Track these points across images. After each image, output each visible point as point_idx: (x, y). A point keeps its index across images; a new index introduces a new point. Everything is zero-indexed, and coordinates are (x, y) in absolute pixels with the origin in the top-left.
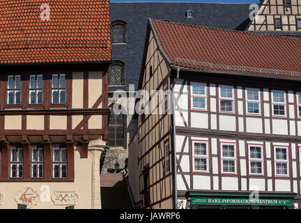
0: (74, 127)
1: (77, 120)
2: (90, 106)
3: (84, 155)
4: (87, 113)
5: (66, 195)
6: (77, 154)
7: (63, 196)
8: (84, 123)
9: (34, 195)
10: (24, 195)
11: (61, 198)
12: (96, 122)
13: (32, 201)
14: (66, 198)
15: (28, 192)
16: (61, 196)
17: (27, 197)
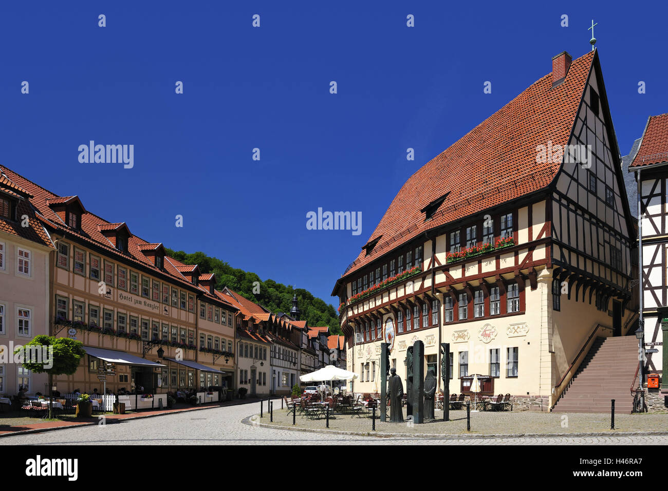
0: (520, 262)
1: (522, 256)
3: (534, 287)
4: (531, 246)
5: (518, 327)
6: (528, 289)
7: (516, 328)
8: (529, 257)
9: (493, 330)
10: (485, 331)
11: (514, 331)
12: (540, 254)
13: (491, 336)
14: (518, 331)
15: (488, 329)
16: (514, 328)
17: (487, 332)
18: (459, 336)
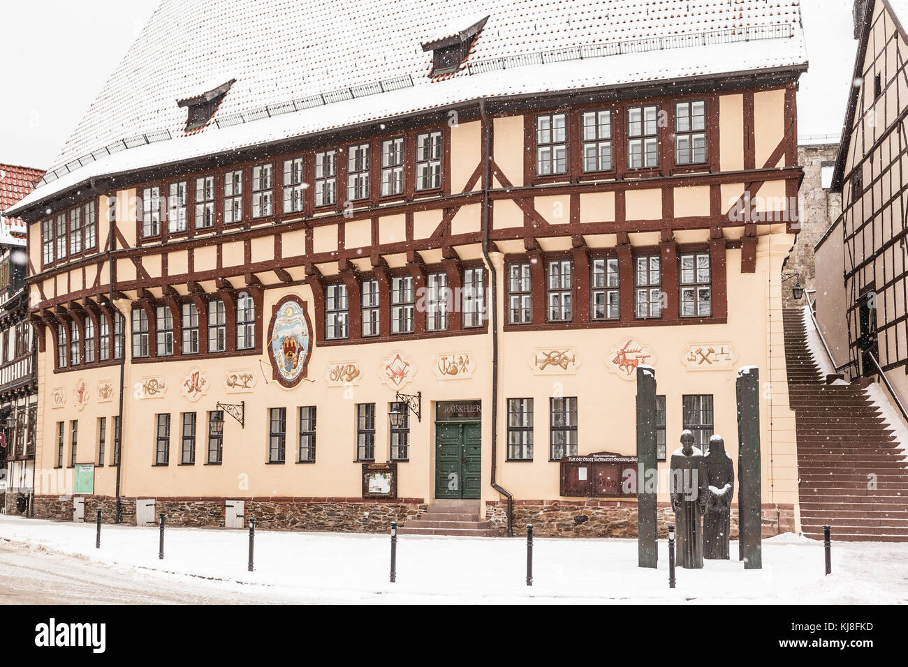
0: (725, 209)
1: (731, 195)
2: (759, 164)
3: (748, 265)
4: (752, 179)
5: (711, 351)
7: (705, 352)
9: (644, 353)
10: (623, 353)
11: (699, 357)
14: (711, 357)
15: (630, 348)
16: (699, 352)
17: (628, 356)
18: (550, 360)
